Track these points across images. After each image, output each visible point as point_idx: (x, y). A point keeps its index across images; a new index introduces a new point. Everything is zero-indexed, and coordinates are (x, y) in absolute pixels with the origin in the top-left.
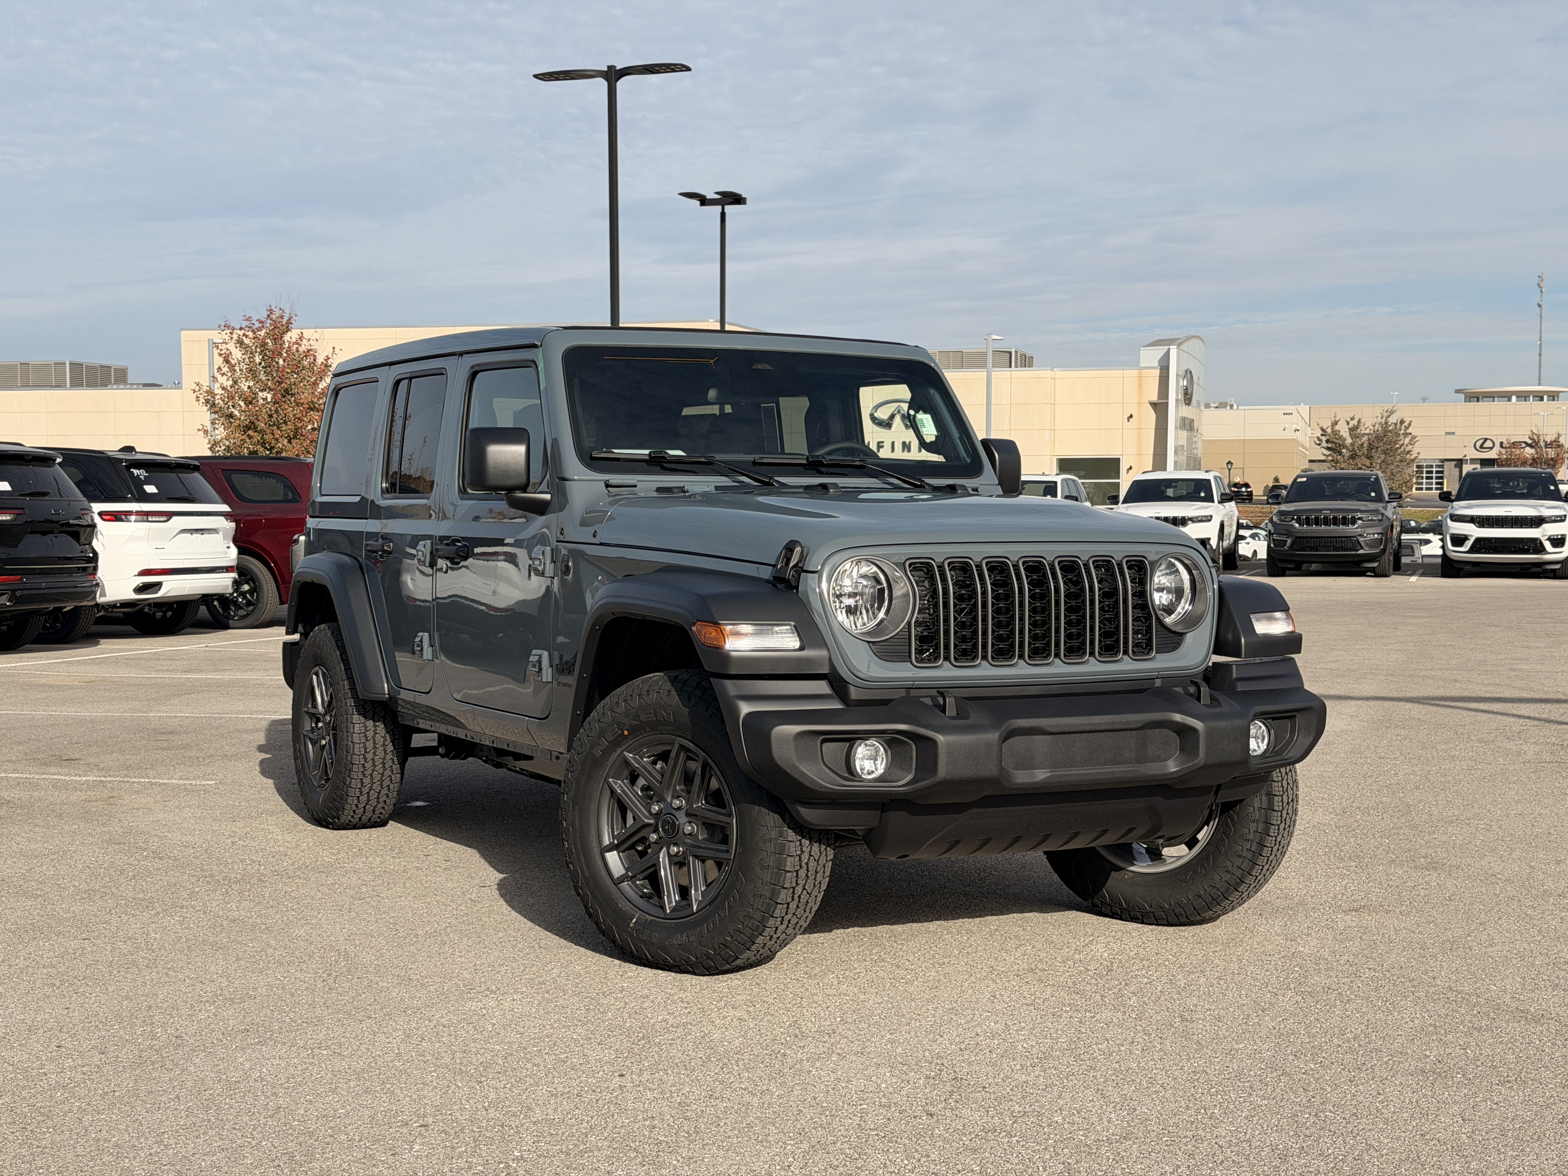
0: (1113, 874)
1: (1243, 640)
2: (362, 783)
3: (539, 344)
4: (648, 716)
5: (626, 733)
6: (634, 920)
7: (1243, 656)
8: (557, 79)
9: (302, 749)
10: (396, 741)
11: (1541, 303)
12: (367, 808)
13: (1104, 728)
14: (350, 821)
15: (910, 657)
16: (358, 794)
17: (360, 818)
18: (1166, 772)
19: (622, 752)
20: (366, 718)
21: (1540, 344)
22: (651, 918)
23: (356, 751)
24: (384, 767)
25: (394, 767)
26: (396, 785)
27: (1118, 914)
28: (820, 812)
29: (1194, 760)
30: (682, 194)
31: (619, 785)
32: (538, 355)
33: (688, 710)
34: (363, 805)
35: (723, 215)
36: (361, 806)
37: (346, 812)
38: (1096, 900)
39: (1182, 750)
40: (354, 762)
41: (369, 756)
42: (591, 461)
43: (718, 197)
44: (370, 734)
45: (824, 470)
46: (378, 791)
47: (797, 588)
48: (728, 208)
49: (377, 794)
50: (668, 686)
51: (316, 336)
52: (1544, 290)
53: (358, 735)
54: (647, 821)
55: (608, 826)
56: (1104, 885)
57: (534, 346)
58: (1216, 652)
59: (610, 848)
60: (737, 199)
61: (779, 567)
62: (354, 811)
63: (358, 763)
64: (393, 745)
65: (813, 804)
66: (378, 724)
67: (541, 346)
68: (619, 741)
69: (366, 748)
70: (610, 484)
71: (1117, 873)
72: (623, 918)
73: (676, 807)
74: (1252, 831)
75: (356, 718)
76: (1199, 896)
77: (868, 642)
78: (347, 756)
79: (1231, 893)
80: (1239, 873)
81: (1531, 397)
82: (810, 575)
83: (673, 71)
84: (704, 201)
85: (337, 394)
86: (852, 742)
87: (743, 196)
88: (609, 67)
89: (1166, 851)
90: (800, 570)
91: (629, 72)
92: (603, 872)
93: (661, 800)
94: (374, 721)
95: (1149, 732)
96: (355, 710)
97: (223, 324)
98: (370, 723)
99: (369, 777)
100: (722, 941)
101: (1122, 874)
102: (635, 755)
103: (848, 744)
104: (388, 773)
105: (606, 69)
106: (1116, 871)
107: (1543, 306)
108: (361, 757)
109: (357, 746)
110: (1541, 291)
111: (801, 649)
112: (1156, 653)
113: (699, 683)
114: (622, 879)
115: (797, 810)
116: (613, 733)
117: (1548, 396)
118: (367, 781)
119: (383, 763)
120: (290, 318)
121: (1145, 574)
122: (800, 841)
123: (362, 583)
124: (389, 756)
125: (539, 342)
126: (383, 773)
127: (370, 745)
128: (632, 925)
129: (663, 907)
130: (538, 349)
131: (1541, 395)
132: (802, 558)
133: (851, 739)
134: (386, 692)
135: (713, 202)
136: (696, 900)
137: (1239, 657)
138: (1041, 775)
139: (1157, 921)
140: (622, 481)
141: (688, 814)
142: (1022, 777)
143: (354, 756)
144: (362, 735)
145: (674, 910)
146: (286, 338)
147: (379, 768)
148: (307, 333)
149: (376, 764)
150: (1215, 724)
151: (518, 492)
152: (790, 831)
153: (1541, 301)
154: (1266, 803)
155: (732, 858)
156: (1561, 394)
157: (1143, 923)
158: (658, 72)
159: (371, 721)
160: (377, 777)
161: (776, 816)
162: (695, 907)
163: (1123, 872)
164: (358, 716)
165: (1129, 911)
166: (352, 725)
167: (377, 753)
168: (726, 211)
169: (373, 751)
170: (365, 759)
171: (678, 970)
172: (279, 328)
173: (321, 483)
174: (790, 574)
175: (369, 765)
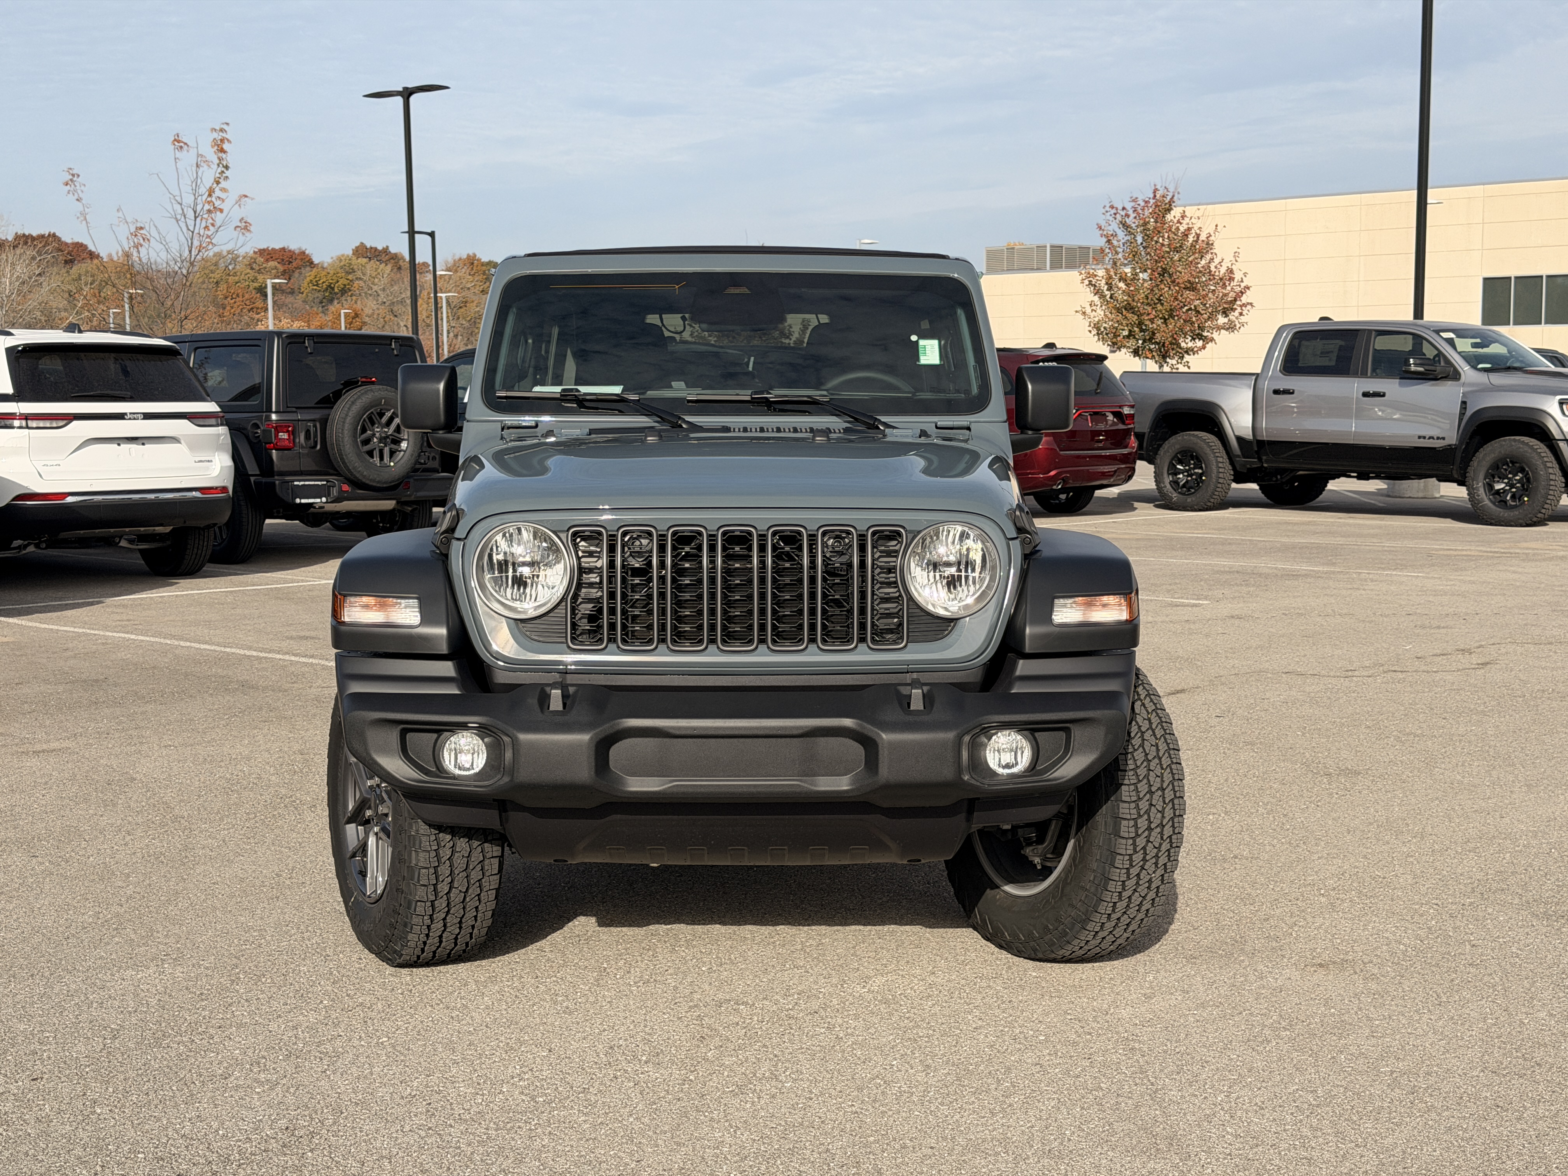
6: (353, 899)
15: (566, 638)
39: (868, 764)
51: (1199, 214)
54: (366, 796)
70: (506, 425)
77: (514, 619)
86: (439, 733)
97: (1108, 205)
103: (436, 736)
111: (419, 625)
112: (908, 642)
114: (353, 853)
120: (1173, 196)
128: (350, 903)
133: (438, 730)
136: (380, 885)
142: (636, 785)
146: (1169, 217)
148: (1190, 211)
151: (441, 431)
172: (1163, 207)
174: (439, 541)
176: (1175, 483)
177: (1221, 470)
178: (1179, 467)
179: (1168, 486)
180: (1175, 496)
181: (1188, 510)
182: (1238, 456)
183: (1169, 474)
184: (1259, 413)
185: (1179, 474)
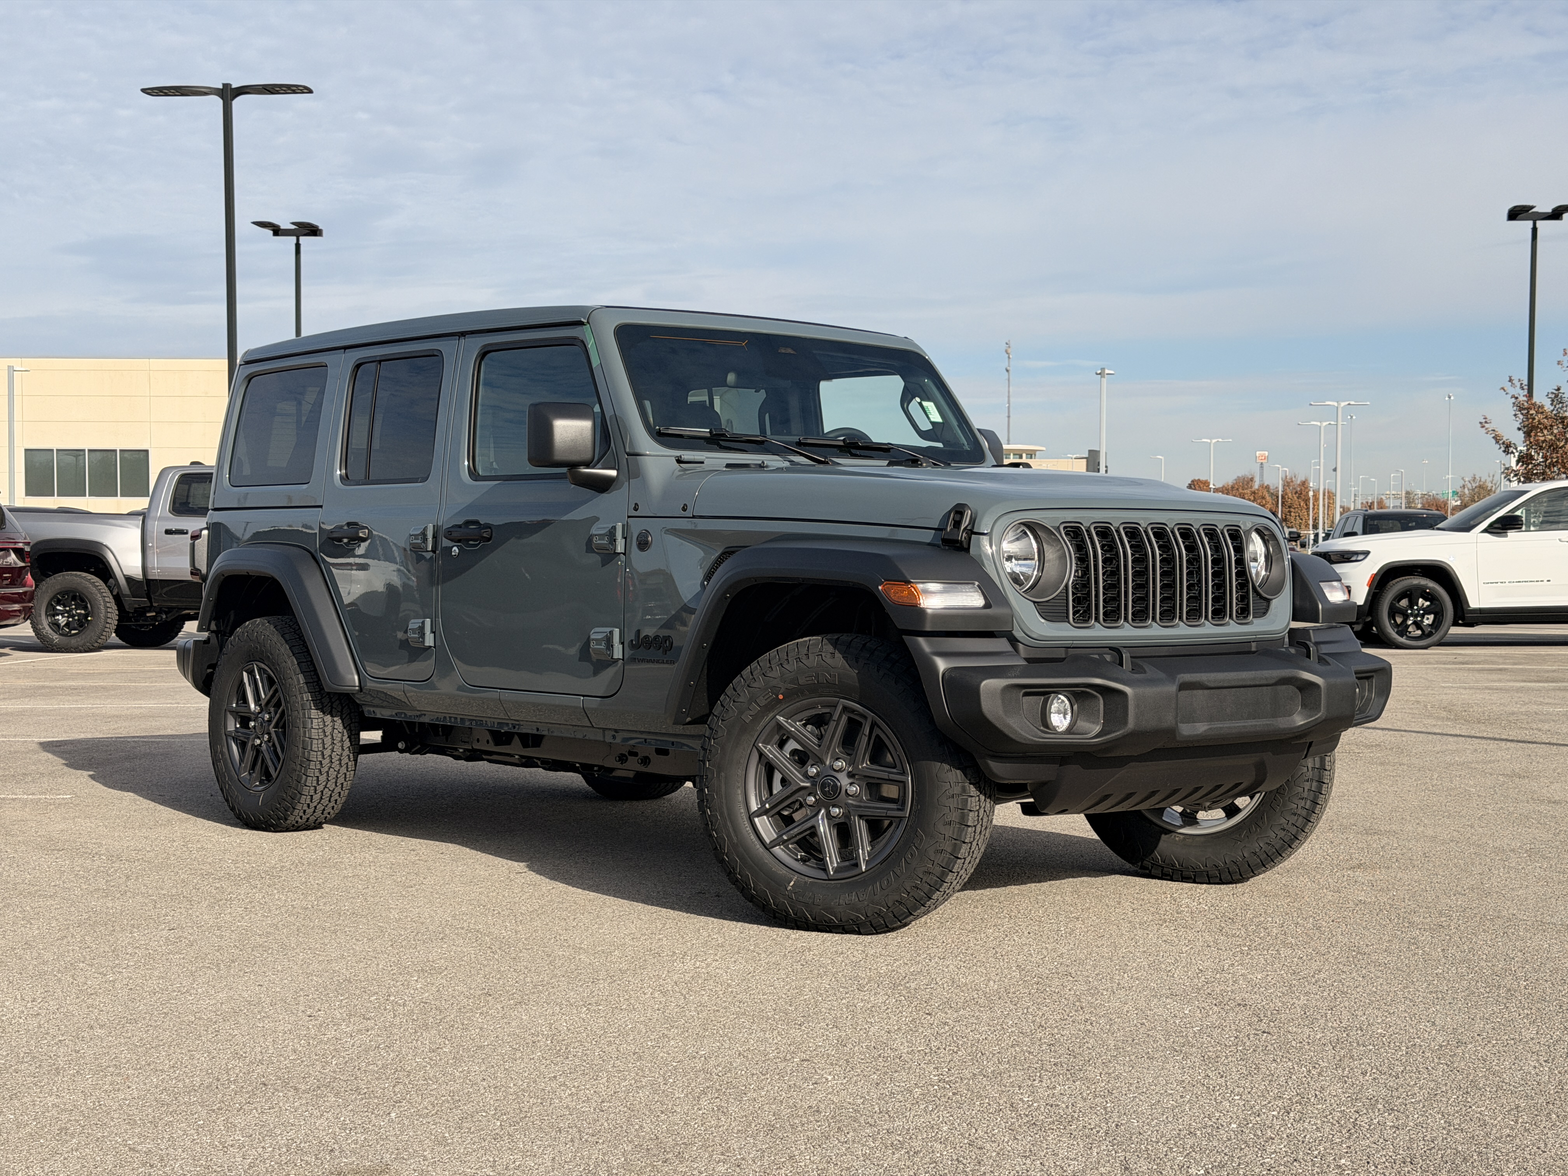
0: (1164, 837)
1: (1320, 606)
2: (318, 780)
3: (585, 321)
4: (808, 679)
5: (781, 697)
6: (792, 883)
7: (1320, 621)
8: (166, 95)
9: (225, 750)
10: (353, 737)
11: (1008, 368)
12: (318, 807)
13: (1249, 683)
14: (297, 822)
15: (1068, 617)
16: (312, 793)
17: (308, 819)
18: (1292, 726)
19: (775, 716)
20: (324, 713)
21: (1009, 407)
22: (811, 880)
23: (315, 747)
24: (340, 764)
25: (350, 764)
26: (349, 782)
27: (1169, 875)
28: (1009, 766)
29: (1316, 715)
30: (254, 223)
31: (770, 751)
32: (585, 333)
33: (857, 672)
34: (315, 804)
35: (298, 246)
36: (312, 805)
37: (296, 812)
38: (1148, 863)
39: (1304, 706)
40: (311, 759)
41: (327, 753)
42: (661, 437)
43: (293, 227)
44: (328, 730)
45: (858, 452)
46: (332, 789)
47: (967, 550)
48: (302, 239)
49: (330, 792)
50: (830, 648)
52: (1011, 356)
53: (316, 731)
54: (802, 784)
55: (756, 791)
56: (1156, 847)
57: (581, 323)
58: (1295, 618)
59: (759, 814)
60: (313, 231)
61: (948, 530)
62: (305, 811)
63: (315, 760)
64: (350, 741)
65: (1006, 757)
66: (335, 719)
67: (588, 322)
68: (772, 705)
69: (324, 744)
70: (682, 459)
71: (1167, 836)
72: (780, 883)
73: (838, 769)
74: (1306, 790)
75: (314, 713)
76: (1255, 854)
77: (1034, 602)
78: (304, 753)
79: (1285, 850)
80: (1294, 830)
81: (1012, 454)
82: (981, 537)
83: (294, 92)
84: (277, 231)
85: (249, 381)
86: (1047, 696)
87: (320, 228)
88: (224, 85)
89: (1201, 815)
90: (971, 532)
91: (248, 91)
92: (753, 837)
93: (820, 761)
94: (332, 716)
95: (1279, 688)
96: (312, 705)
98: (328, 718)
99: (325, 774)
100: (897, 898)
101: (1173, 837)
102: (788, 719)
103: (1043, 698)
104: (344, 770)
105: (221, 87)
106: (1166, 834)
107: (1011, 372)
108: (319, 753)
109: (315, 742)
110: (1009, 358)
111: (987, 606)
112: (1253, 617)
113: (864, 645)
114: (774, 843)
115: (988, 765)
116: (766, 697)
117: (1027, 454)
118: (323, 778)
119: (340, 760)
121: (1241, 543)
122: (978, 796)
123: (318, 573)
124: (346, 752)
125: (584, 319)
126: (339, 770)
127: (328, 741)
128: (789, 888)
129: (825, 870)
130: (584, 327)
131: (1020, 453)
132: (973, 521)
133: (1046, 693)
134: (357, 683)
135: (287, 233)
136: (864, 860)
137: (1317, 622)
138: (1201, 728)
139: (1210, 880)
140: (692, 457)
141: (851, 775)
142: (1187, 730)
143: (312, 753)
144: (320, 731)
145: (836, 871)
147: (336, 765)
149: (333, 761)
150: (1332, 680)
151: (582, 467)
152: (972, 786)
153: (1009, 366)
154: (1319, 763)
155: (907, 815)
156: (1037, 453)
157: (1195, 882)
158: (278, 93)
159: (329, 716)
160: (333, 774)
161: (958, 772)
162: (864, 868)
163: (1174, 834)
164: (316, 711)
165: (1182, 871)
166: (310, 720)
167: (335, 750)
168: (301, 242)
169: (331, 747)
170: (323, 755)
171: (841, 931)
173: (230, 474)
174: (962, 536)
175: (326, 762)
176: (55, 625)
177: (109, 610)
178: (58, 608)
179: (47, 628)
180: (56, 638)
181: (72, 652)
182: (127, 596)
183: (47, 615)
184: (149, 553)
185: (58, 615)
